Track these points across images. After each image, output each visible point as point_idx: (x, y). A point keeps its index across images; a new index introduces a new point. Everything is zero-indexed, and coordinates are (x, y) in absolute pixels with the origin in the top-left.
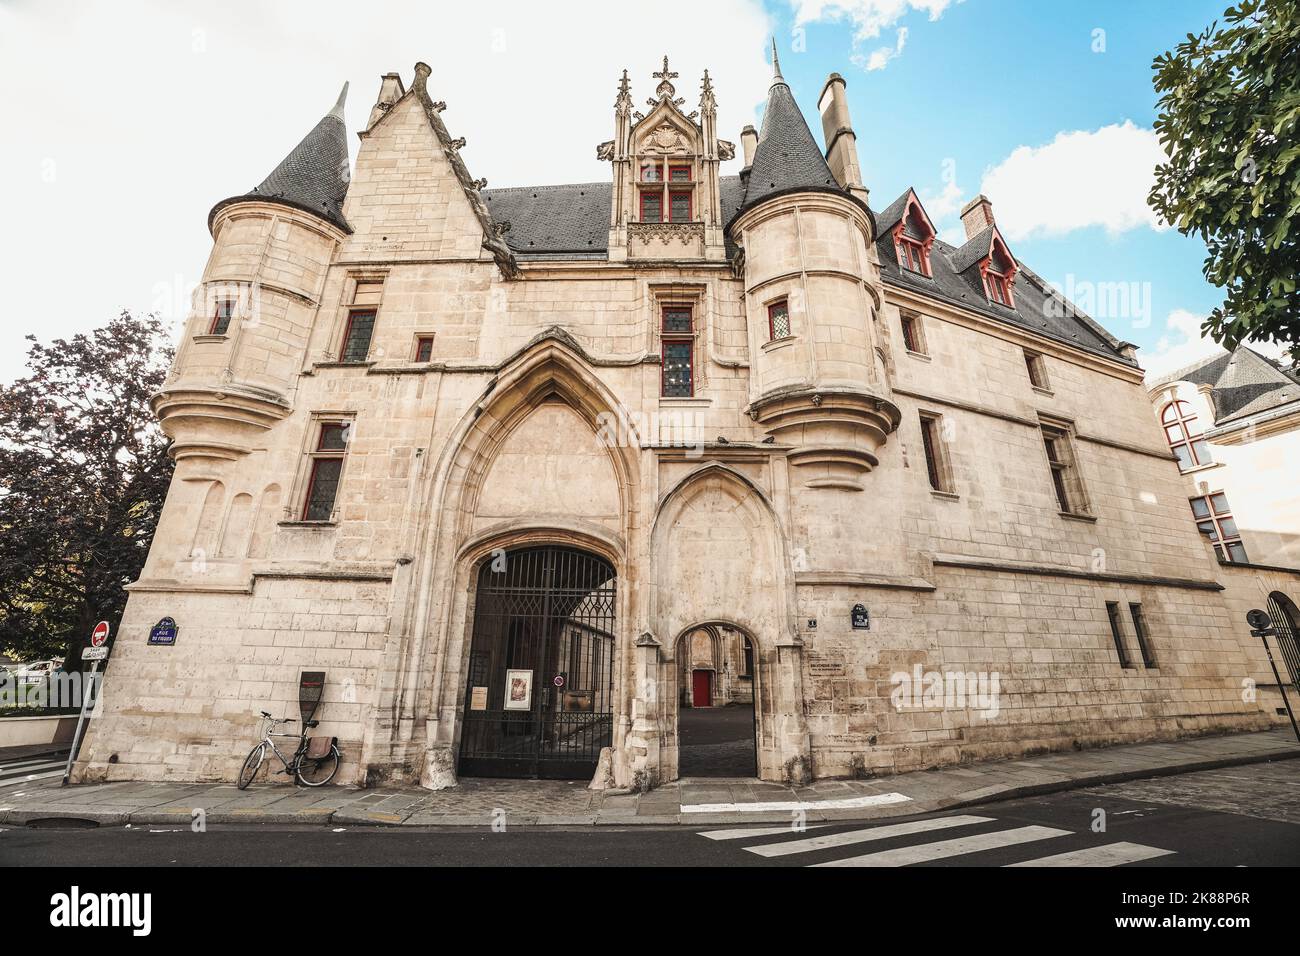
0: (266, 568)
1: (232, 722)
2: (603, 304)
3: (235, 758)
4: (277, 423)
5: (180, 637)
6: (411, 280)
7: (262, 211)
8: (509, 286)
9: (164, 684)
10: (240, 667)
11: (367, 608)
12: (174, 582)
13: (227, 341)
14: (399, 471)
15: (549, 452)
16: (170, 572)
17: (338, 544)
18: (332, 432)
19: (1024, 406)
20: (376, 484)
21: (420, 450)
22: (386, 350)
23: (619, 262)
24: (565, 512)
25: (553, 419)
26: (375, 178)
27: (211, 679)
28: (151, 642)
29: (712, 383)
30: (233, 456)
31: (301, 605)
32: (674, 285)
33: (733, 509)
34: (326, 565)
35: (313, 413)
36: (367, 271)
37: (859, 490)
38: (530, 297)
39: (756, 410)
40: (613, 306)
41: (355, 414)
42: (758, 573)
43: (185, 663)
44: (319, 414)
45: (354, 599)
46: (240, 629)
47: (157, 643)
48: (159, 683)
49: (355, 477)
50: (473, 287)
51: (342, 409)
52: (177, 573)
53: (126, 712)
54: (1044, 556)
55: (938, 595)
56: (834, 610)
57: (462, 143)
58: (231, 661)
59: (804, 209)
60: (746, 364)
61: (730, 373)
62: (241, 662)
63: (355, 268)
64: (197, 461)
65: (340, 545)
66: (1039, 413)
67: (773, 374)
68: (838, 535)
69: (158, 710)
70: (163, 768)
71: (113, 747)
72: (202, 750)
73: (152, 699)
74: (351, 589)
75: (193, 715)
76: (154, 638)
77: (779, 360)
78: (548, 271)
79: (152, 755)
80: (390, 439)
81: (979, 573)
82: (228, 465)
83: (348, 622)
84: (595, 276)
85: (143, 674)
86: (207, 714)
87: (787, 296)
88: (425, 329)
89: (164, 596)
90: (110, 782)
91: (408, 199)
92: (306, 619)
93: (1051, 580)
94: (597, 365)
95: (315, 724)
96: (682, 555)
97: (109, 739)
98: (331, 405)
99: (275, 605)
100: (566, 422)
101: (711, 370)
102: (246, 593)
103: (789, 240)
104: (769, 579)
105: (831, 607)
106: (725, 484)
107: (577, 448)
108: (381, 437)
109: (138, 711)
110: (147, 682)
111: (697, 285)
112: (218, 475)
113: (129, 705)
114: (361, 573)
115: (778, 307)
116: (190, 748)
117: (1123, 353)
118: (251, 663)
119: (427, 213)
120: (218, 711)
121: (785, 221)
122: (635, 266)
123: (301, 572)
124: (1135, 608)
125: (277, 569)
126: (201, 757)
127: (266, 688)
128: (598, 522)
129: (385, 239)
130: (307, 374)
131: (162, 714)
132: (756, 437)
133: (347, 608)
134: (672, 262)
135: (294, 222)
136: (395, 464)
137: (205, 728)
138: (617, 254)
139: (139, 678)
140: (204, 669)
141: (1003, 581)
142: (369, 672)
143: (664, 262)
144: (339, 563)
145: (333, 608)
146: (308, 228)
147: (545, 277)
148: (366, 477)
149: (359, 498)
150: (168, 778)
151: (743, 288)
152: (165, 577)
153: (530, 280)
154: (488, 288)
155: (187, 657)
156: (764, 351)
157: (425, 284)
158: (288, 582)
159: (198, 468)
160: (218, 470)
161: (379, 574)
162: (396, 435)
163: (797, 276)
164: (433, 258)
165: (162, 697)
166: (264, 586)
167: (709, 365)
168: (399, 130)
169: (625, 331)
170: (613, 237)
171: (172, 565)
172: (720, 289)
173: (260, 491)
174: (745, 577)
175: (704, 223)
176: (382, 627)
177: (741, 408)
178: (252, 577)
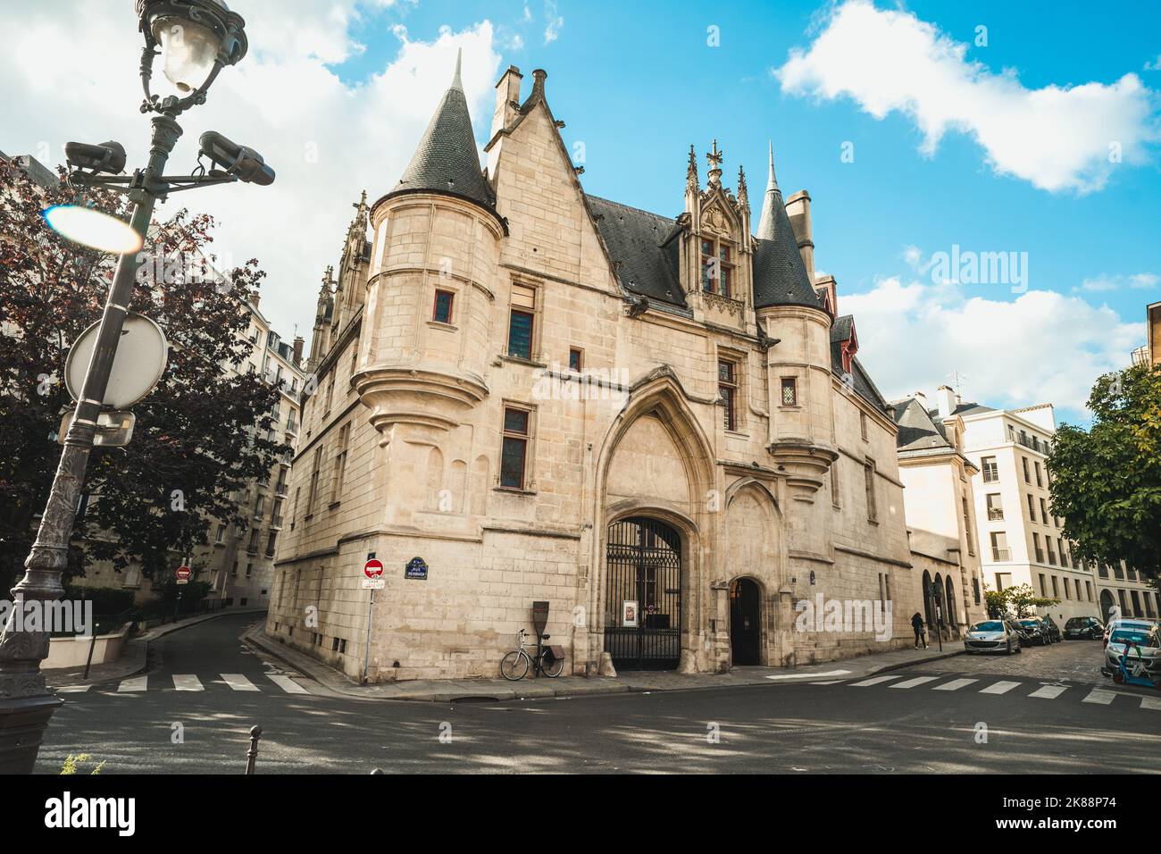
0: (489, 524)
1: (481, 637)
2: (689, 352)
3: (489, 661)
4: (477, 404)
5: (430, 574)
6: (562, 297)
7: (466, 209)
8: (630, 322)
9: (424, 609)
10: (481, 597)
11: (562, 557)
12: (415, 529)
13: (457, 332)
14: (573, 458)
15: (649, 452)
16: (407, 520)
17: (537, 509)
18: (517, 418)
19: (860, 451)
20: (559, 465)
21: (591, 445)
22: (551, 356)
23: (701, 323)
24: (659, 496)
25: (648, 426)
27: (460, 605)
28: (407, 577)
29: (750, 425)
30: (448, 427)
31: (519, 553)
32: (732, 349)
33: (754, 507)
34: (531, 524)
35: (504, 400)
36: (524, 278)
37: (812, 503)
38: (644, 335)
39: (773, 449)
40: (695, 355)
41: (536, 406)
42: (766, 548)
43: (438, 593)
44: (507, 401)
45: (554, 550)
46: (476, 568)
47: (413, 577)
48: (420, 608)
49: (543, 458)
50: (608, 317)
51: (527, 401)
52: (415, 522)
53: (397, 630)
54: (863, 545)
55: (834, 567)
56: (803, 573)
57: (581, 170)
58: (474, 593)
59: (810, 319)
60: (767, 415)
61: (758, 419)
62: (481, 594)
63: (517, 273)
64: (419, 428)
65: (539, 510)
66: (866, 457)
67: (785, 427)
68: (805, 530)
69: (424, 628)
70: (438, 670)
71: (394, 656)
72: (464, 657)
73: (418, 620)
74: (551, 543)
75: (451, 632)
76: (410, 573)
77: (791, 420)
78: (657, 317)
79: (424, 661)
80: (564, 432)
81: (844, 554)
82: (441, 433)
83: (551, 567)
84: (684, 328)
85: (406, 602)
86: (461, 631)
87: (796, 377)
88: (578, 344)
89: (411, 540)
90: (400, 681)
91: (550, 217)
92: (523, 563)
93: (865, 560)
94: (690, 399)
95: (547, 637)
96: (730, 534)
97: (389, 651)
98: (518, 396)
99: (500, 552)
100: (656, 431)
101: (749, 416)
102: (480, 542)
103: (799, 339)
104: (772, 552)
105: (801, 570)
106: (754, 492)
107: (663, 452)
108: (558, 429)
109: (407, 629)
110: (410, 607)
111: (743, 352)
112: (435, 441)
113: (400, 625)
114: (557, 532)
115: (789, 382)
116: (454, 655)
117: (888, 412)
118: (488, 594)
119: (565, 235)
120: (469, 629)
121: (798, 323)
122: (711, 329)
123: (517, 529)
124: (886, 576)
125: (497, 524)
126: (464, 661)
127: (501, 612)
128: (678, 505)
129: (535, 250)
130: (498, 365)
131: (426, 631)
132: (770, 465)
133: (550, 557)
134: (730, 331)
135: (487, 226)
136: (570, 452)
137: (459, 641)
138: (699, 316)
139: (403, 604)
140: (453, 598)
141: (852, 558)
142: (570, 602)
143: (726, 330)
144: (540, 524)
145: (541, 557)
146: (491, 231)
147: (653, 320)
148: (551, 459)
149: (548, 475)
150: (442, 676)
151: (766, 361)
152: (406, 524)
153: (644, 320)
154: (617, 320)
155: (438, 589)
156: (779, 410)
157: (573, 303)
158: (506, 535)
159: (419, 434)
160: (435, 437)
161: (569, 533)
162: (568, 429)
163: (805, 366)
164: (576, 281)
165: (424, 618)
166: (489, 537)
167: (748, 411)
168: (532, 139)
169: (703, 376)
170: (694, 300)
171: (409, 514)
172: (754, 358)
173: (473, 460)
174: (760, 550)
175: (744, 303)
176: (574, 571)
177: (763, 444)
178: (481, 530)
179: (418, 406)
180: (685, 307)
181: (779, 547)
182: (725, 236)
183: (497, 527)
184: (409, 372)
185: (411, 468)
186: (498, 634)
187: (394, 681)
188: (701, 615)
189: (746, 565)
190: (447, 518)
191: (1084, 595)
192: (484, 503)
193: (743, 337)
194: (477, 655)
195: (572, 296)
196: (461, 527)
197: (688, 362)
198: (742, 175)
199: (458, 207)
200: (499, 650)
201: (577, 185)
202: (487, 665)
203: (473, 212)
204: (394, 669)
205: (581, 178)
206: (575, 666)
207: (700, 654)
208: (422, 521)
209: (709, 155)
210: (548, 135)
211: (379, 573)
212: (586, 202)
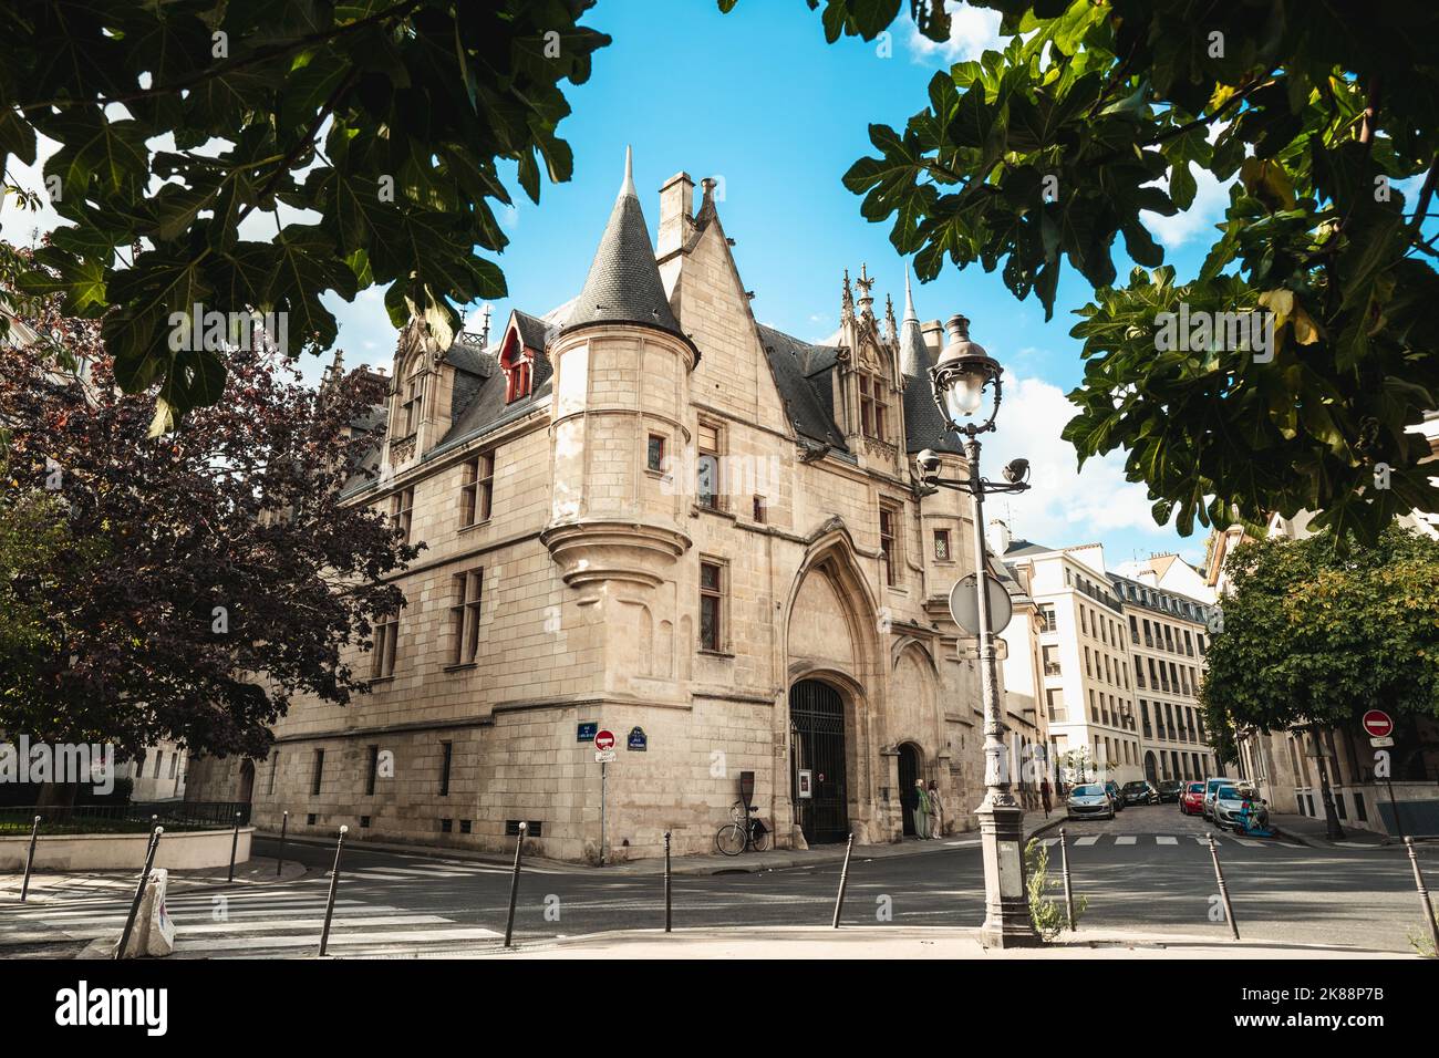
0: (696, 689)
1: (695, 811)
2: (853, 501)
3: (705, 837)
4: (682, 557)
5: (650, 744)
6: (744, 440)
8: (803, 468)
9: (646, 783)
10: (693, 768)
11: (757, 724)
12: (632, 696)
14: (763, 617)
15: (816, 609)
16: (626, 687)
17: (735, 672)
18: (712, 572)
20: (751, 625)
21: (778, 603)
22: (737, 505)
23: (864, 470)
24: (828, 656)
25: (815, 581)
26: (701, 312)
27: (676, 778)
28: (630, 748)
29: (909, 580)
30: (655, 584)
31: (723, 720)
32: (890, 498)
34: (731, 689)
35: (701, 554)
36: (710, 418)
37: (959, 663)
38: (816, 482)
39: (929, 606)
40: (858, 504)
41: (728, 561)
42: (923, 711)
43: (657, 765)
44: (704, 555)
45: (752, 717)
46: (688, 738)
47: (634, 749)
48: (642, 781)
49: (737, 618)
50: (784, 462)
51: (721, 555)
52: (632, 688)
53: (624, 806)
55: (973, 730)
56: (956, 737)
57: (751, 295)
58: (687, 764)
60: (922, 569)
61: (914, 574)
62: (693, 765)
63: (704, 412)
64: (630, 585)
65: (737, 674)
67: (940, 583)
68: (955, 692)
69: (647, 803)
71: (624, 833)
72: (684, 832)
73: (641, 795)
74: (750, 709)
75: (670, 807)
76: (631, 745)
77: (945, 575)
78: (827, 463)
79: (650, 838)
80: (755, 589)
82: (650, 591)
83: (750, 734)
84: (848, 475)
85: (630, 776)
86: (678, 805)
87: (949, 530)
89: (631, 709)
90: (631, 860)
91: (729, 349)
92: (726, 731)
94: (858, 553)
95: (754, 809)
96: (896, 697)
97: (619, 828)
98: (712, 549)
99: (707, 720)
100: (821, 586)
101: (906, 571)
102: (690, 709)
104: (930, 715)
105: (954, 734)
106: (914, 653)
107: (829, 608)
108: (749, 586)
109: (632, 804)
110: (634, 781)
111: (899, 501)
112: (644, 599)
113: (626, 800)
114: (754, 697)
115: (942, 535)
116: (674, 832)
118: (699, 765)
119: (742, 370)
120: (685, 804)
121: (950, 472)
122: (873, 476)
123: (720, 694)
125: (703, 690)
126: (683, 837)
127: (710, 784)
128: (844, 665)
129: (717, 386)
130: (695, 516)
131: (649, 807)
132: (927, 623)
134: (889, 479)
136: (760, 610)
137: (678, 816)
138: (863, 462)
139: (628, 778)
140: (670, 770)
141: (980, 721)
142: (768, 772)
143: (884, 477)
144: (739, 689)
145: (741, 724)
148: (744, 619)
149: (743, 635)
151: (919, 511)
152: (623, 691)
153: (815, 466)
154: (791, 465)
155: (657, 762)
156: (933, 565)
157: (753, 447)
158: (712, 701)
159: (631, 592)
160: (643, 595)
161: (763, 698)
162: (757, 586)
163: (958, 519)
164: (754, 422)
165: (647, 793)
166: (700, 705)
167: (906, 565)
168: (708, 260)
169: (866, 527)
170: (857, 444)
171: (626, 681)
172: (908, 508)
173: (678, 621)
174: (917, 713)
175: (897, 447)
176: (770, 739)
177: (919, 601)
178: (690, 696)
179: (634, 561)
180: (846, 450)
181: (935, 709)
182: (876, 371)
183: (703, 693)
184: (633, 526)
185: (624, 630)
186: (710, 807)
187: (626, 861)
188: (872, 783)
189: (907, 730)
190: (660, 683)
191: (1132, 758)
192: (689, 666)
193: (898, 485)
194: (692, 830)
195: (753, 438)
196: (673, 692)
197: (854, 513)
198: (890, 304)
199: (667, 343)
200: (712, 825)
201: (750, 313)
202: (703, 841)
203: (677, 347)
204: (624, 848)
205: (752, 303)
206: (777, 839)
207: (873, 824)
208: (639, 688)
209: (860, 281)
210: (721, 255)
211: (611, 744)
212: (760, 333)
